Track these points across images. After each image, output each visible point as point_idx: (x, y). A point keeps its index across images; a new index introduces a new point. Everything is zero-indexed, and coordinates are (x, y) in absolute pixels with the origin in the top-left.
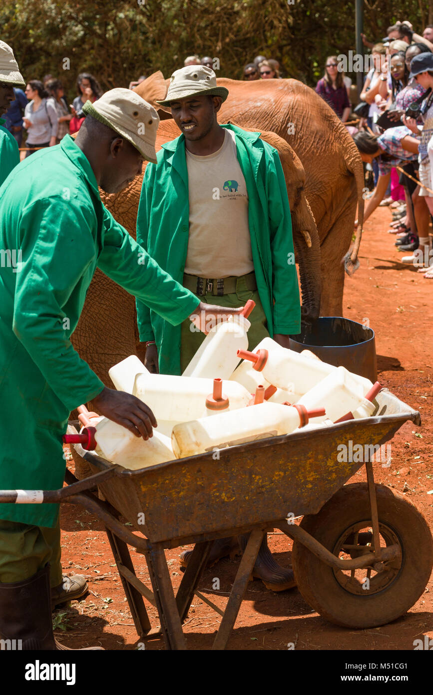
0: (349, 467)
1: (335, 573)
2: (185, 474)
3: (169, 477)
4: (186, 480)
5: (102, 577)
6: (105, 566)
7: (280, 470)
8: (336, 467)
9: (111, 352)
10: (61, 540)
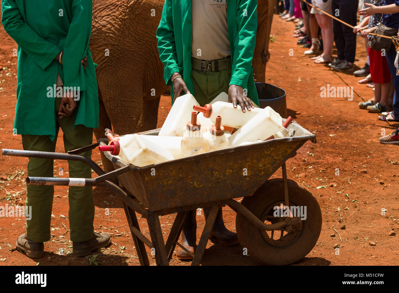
0: (272, 168)
1: (262, 232)
2: (172, 170)
3: (162, 172)
4: (173, 174)
5: (120, 234)
6: (122, 228)
7: (230, 169)
8: (264, 168)
9: (128, 100)
10: (95, 212)
